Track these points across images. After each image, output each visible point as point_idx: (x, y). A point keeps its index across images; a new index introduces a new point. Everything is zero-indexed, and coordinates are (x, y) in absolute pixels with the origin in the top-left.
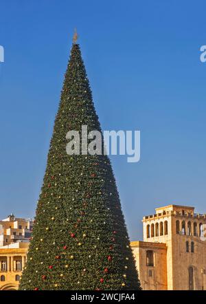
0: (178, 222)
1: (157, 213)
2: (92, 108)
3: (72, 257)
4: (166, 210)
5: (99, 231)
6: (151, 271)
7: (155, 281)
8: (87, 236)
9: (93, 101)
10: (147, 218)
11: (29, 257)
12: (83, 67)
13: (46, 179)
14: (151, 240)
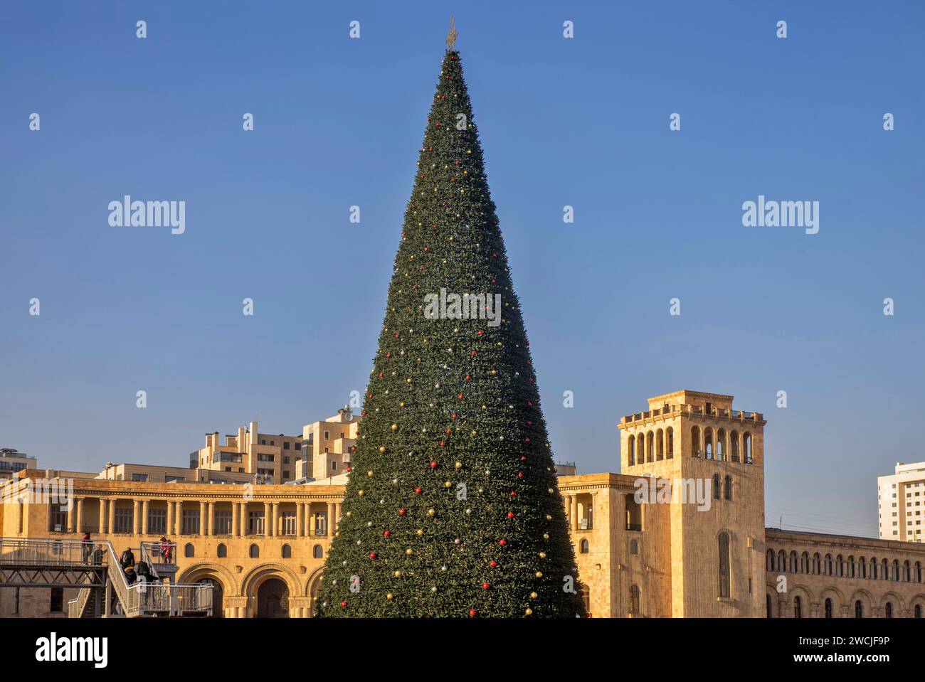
0: (695, 430)
1: (652, 407)
2: (483, 186)
3: (431, 511)
4: (671, 402)
5: (489, 455)
6: (634, 542)
7: (644, 564)
8: (463, 467)
9: (485, 172)
10: (628, 419)
11: (343, 510)
12: (467, 98)
13: (383, 339)
14: (637, 470)
